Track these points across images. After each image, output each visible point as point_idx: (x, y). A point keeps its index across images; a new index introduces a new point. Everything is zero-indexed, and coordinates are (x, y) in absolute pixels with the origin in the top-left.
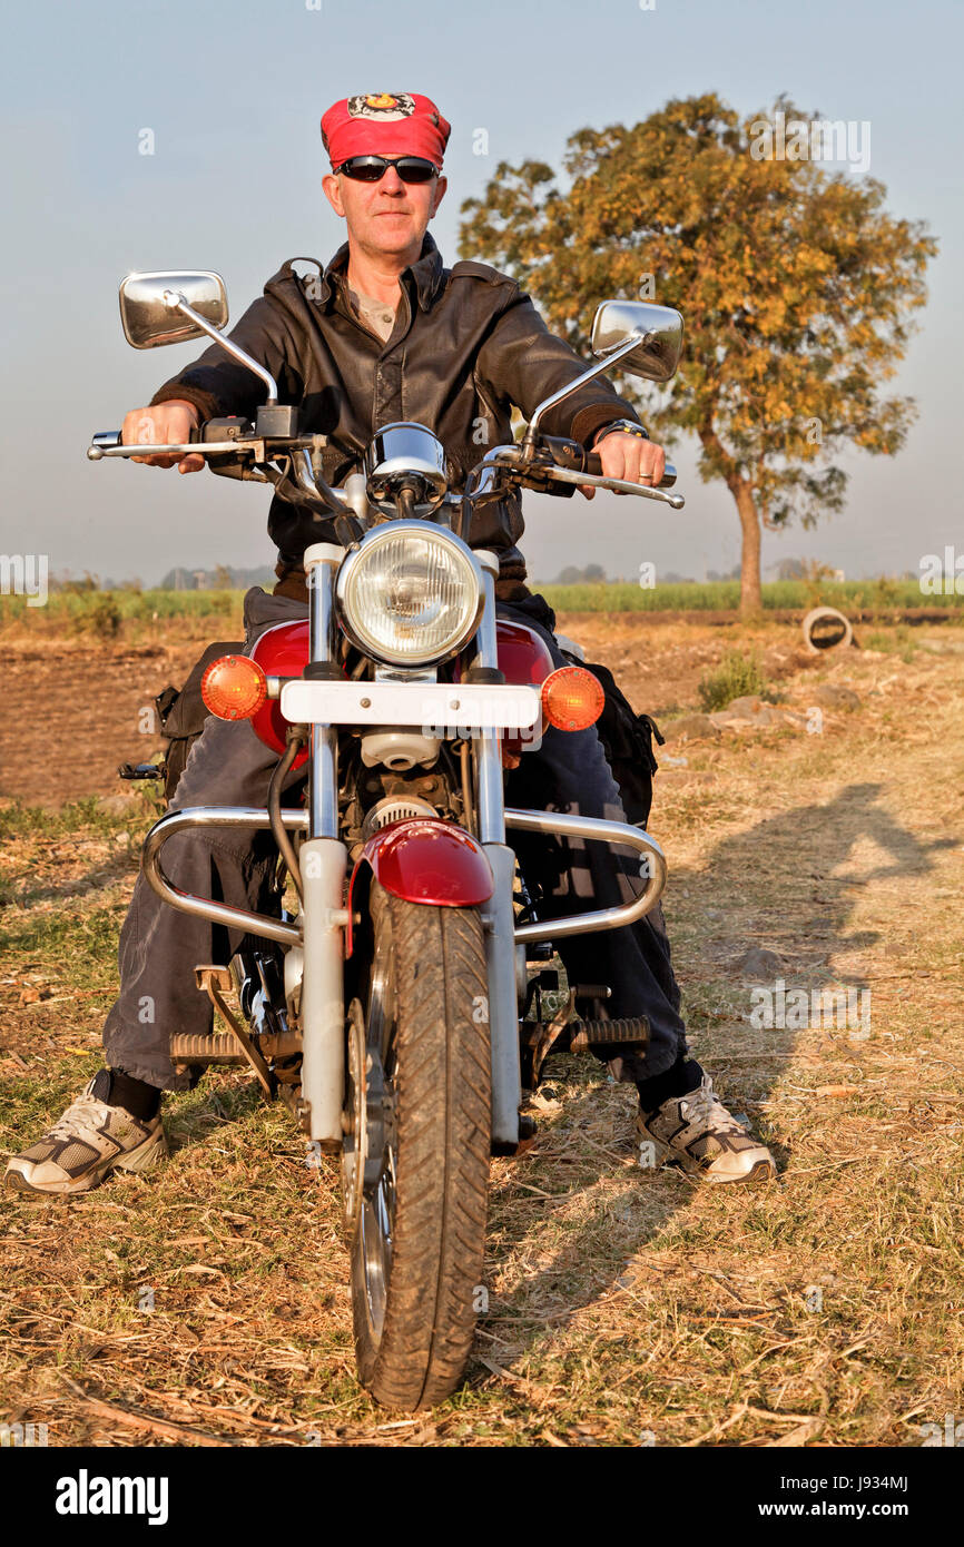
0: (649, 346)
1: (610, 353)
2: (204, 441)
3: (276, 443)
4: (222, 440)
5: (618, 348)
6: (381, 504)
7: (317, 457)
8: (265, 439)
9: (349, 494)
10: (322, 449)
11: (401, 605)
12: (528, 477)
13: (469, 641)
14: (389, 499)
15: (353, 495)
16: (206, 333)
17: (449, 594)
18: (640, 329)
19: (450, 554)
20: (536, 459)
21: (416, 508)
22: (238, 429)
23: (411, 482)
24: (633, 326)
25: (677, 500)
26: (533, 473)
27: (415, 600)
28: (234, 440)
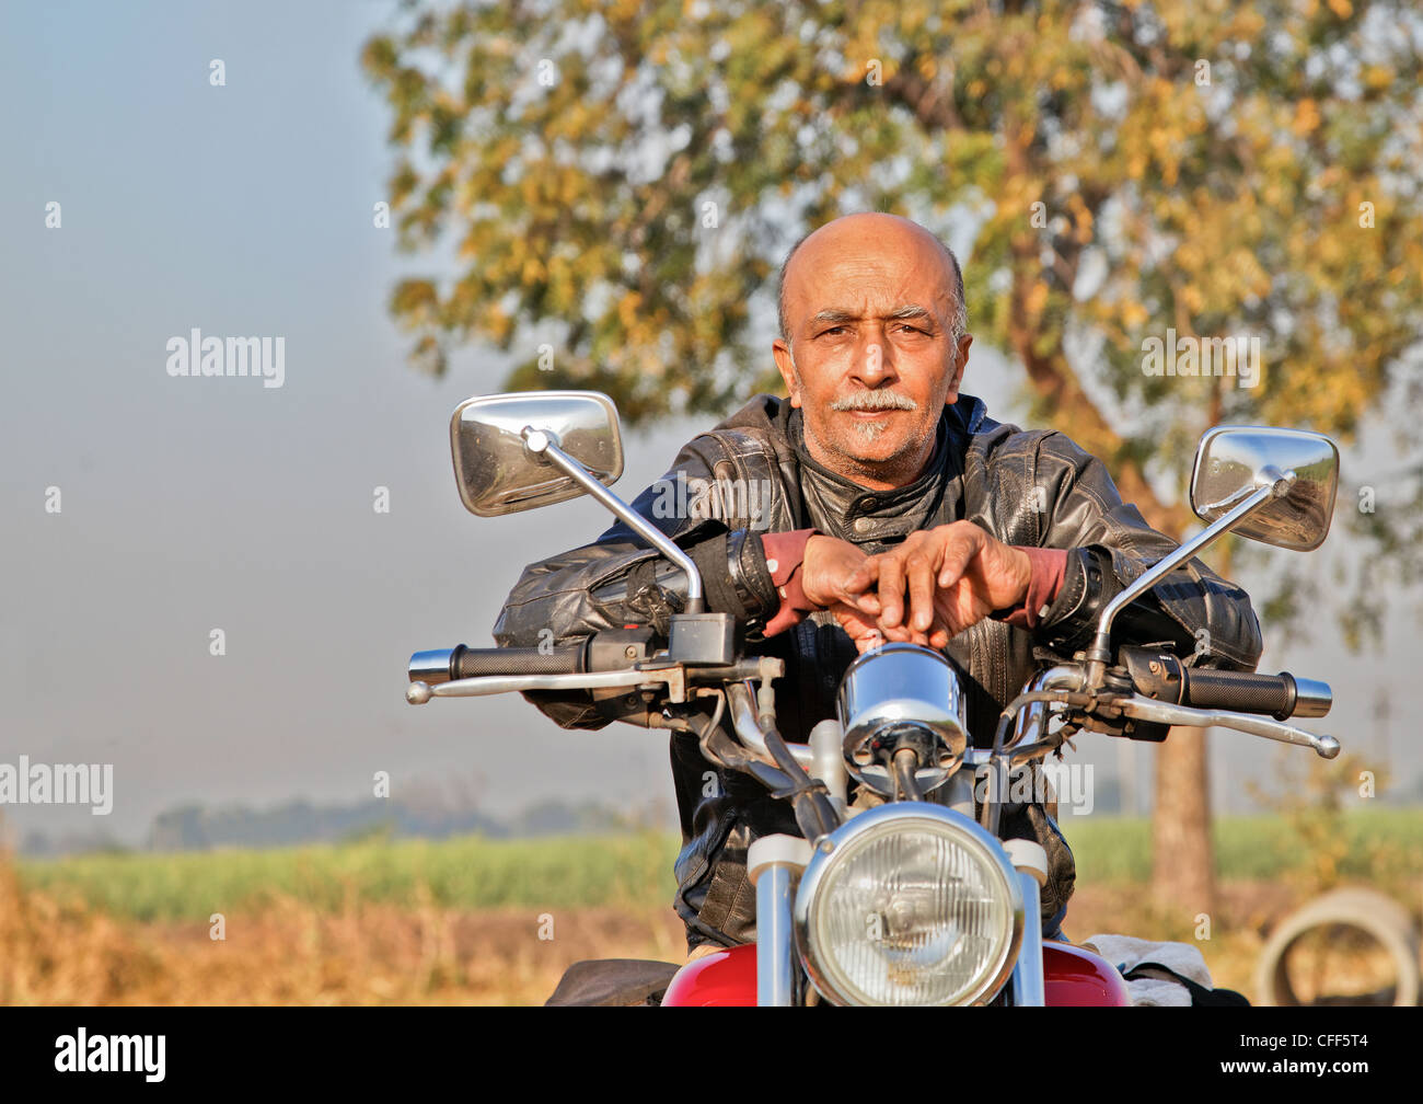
0: (1284, 498)
1: (1226, 509)
2: (588, 670)
3: (703, 672)
4: (616, 668)
5: (1236, 502)
6: (867, 771)
7: (767, 696)
8: (686, 666)
9: (817, 753)
10: (775, 683)
11: (898, 932)
12: (1095, 716)
13: (1002, 985)
14: (879, 761)
15: (822, 755)
16: (586, 490)
17: (967, 916)
18: (1269, 471)
19: (970, 854)
20: (1108, 687)
21: (920, 775)
22: (641, 647)
23: (911, 737)
24: (1261, 466)
25: (1328, 745)
26: (1101, 710)
27: (918, 928)
28: (637, 669)
